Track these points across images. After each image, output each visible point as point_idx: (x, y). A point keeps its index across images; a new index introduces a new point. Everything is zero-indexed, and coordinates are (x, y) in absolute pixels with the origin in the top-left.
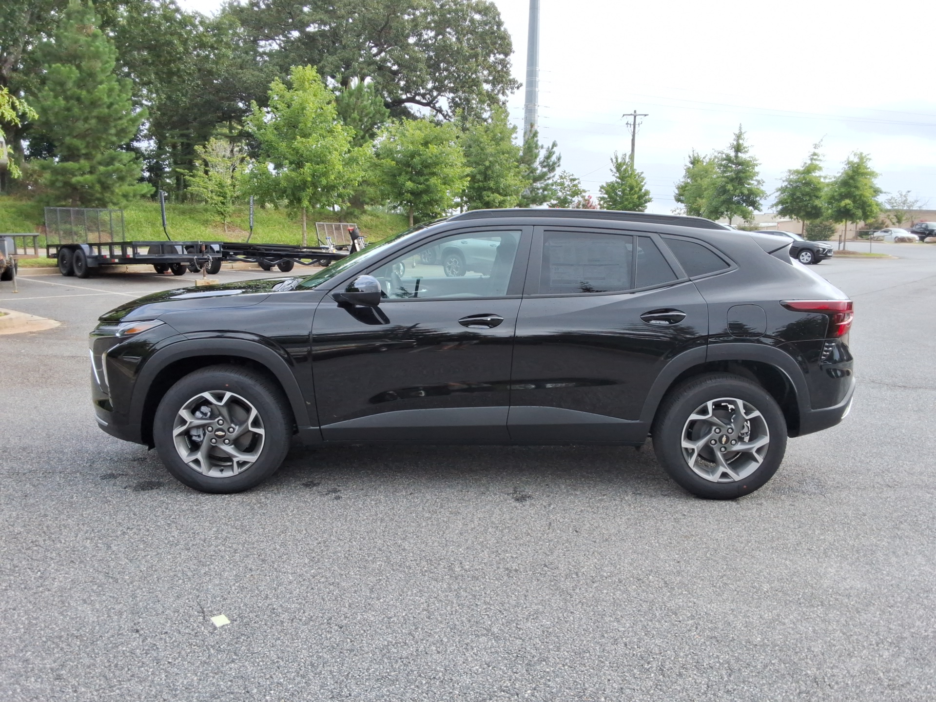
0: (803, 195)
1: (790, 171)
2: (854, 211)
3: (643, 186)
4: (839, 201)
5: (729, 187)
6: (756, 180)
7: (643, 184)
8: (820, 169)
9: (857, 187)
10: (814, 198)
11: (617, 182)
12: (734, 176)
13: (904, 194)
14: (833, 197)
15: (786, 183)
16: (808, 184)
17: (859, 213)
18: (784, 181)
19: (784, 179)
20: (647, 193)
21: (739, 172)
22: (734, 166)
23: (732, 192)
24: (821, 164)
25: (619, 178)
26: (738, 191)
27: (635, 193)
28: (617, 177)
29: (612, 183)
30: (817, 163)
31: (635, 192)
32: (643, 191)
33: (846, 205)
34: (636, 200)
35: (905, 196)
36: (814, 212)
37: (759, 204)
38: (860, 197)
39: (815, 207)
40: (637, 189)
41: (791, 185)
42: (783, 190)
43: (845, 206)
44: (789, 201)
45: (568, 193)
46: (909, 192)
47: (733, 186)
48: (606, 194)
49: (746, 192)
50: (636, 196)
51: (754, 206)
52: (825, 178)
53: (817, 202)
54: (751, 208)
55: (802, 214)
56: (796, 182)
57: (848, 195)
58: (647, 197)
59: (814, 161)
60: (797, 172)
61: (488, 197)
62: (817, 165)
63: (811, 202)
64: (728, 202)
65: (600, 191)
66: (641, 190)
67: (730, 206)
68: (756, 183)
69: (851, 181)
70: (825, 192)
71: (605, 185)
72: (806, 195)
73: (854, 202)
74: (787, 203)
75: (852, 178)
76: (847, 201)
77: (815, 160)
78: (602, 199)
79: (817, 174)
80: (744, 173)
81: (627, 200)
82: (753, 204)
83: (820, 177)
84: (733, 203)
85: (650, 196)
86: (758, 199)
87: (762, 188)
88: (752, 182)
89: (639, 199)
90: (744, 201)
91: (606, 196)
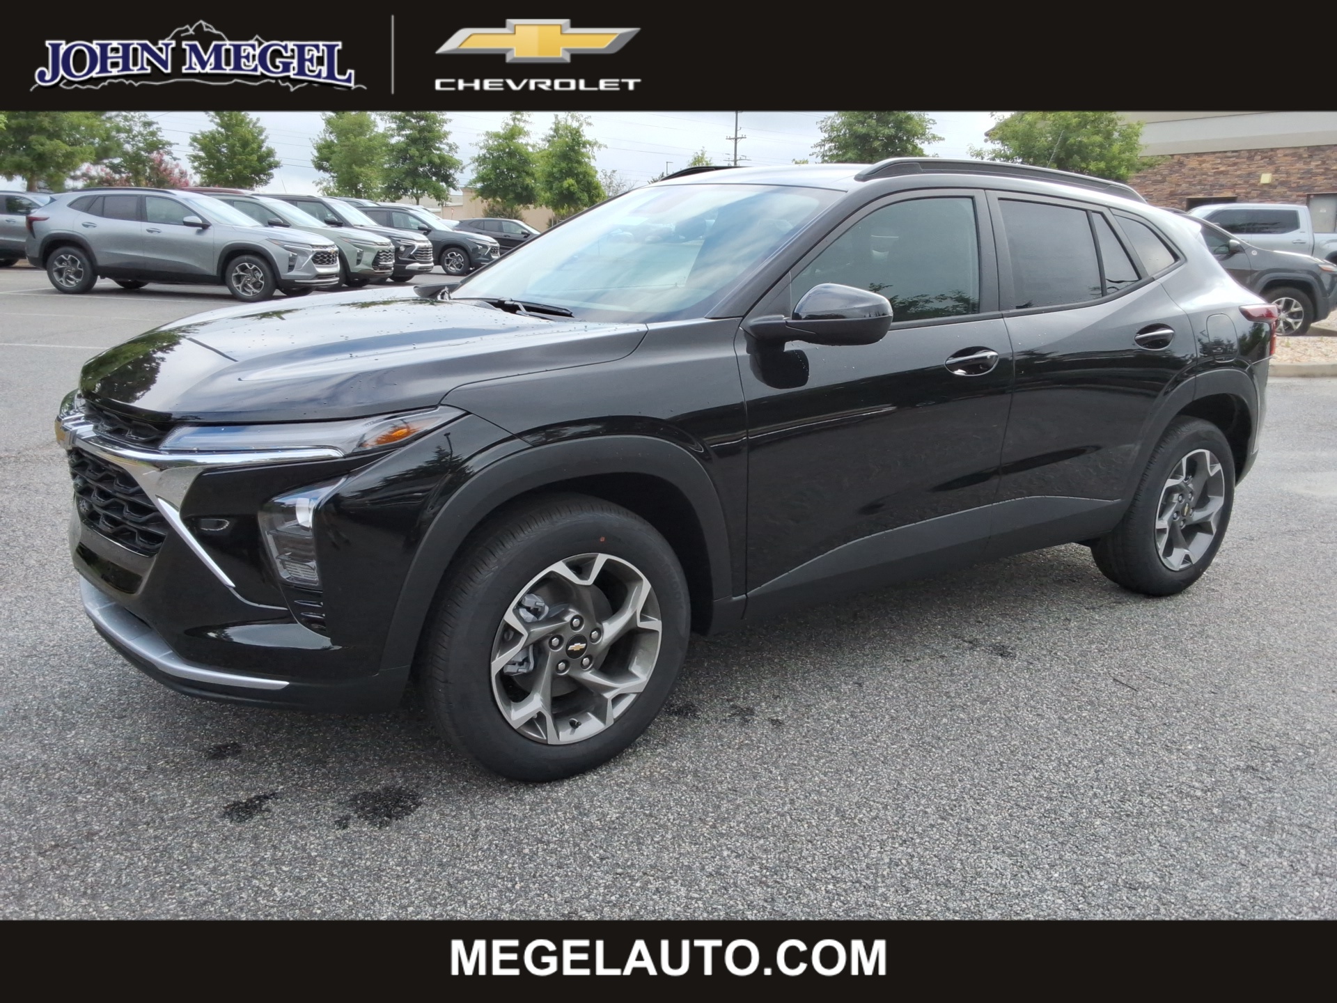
0: (508, 170)
1: (488, 133)
2: (579, 195)
3: (263, 141)
4: (561, 179)
5: (413, 151)
6: (447, 144)
7: (262, 137)
8: (527, 134)
9: (579, 162)
10: (524, 174)
11: (219, 133)
12: (418, 136)
13: (609, 174)
14: (551, 174)
15: (484, 151)
16: (511, 154)
17: (585, 197)
18: (481, 148)
19: (482, 144)
20: (270, 153)
21: (422, 130)
22: (413, 121)
23: (418, 160)
24: (527, 128)
25: (222, 127)
26: (425, 158)
27: (253, 152)
28: (217, 124)
29: (211, 132)
30: (522, 124)
31: (253, 149)
32: (264, 149)
33: (570, 186)
34: (255, 164)
35: (610, 177)
36: (525, 193)
37: (454, 179)
38: (584, 177)
39: (526, 188)
40: (255, 146)
41: (492, 154)
42: (481, 160)
43: (568, 189)
44: (492, 176)
45: (141, 145)
46: (614, 171)
47: (418, 150)
48: (202, 149)
49: (437, 160)
50: (255, 157)
51: (447, 182)
52: (533, 146)
53: (529, 181)
54: (443, 184)
55: (511, 196)
56: (498, 150)
57: (570, 173)
58: (272, 159)
59: (517, 123)
60: (497, 136)
61: (42, 145)
62: (523, 128)
63: (520, 180)
64: (413, 173)
65: (191, 145)
66: (260, 147)
67: (417, 180)
68: (447, 148)
69: (572, 153)
70: (539, 168)
71: (199, 136)
72: (513, 170)
73: (578, 182)
74: (490, 179)
75: (572, 149)
76: (570, 181)
77: (519, 120)
78: (196, 158)
79: (522, 140)
80: (429, 132)
81: (240, 162)
82: (446, 178)
83: (527, 144)
84: (419, 175)
85: (277, 159)
86: (452, 171)
87: (457, 157)
88: (442, 146)
89: (261, 163)
90: (434, 174)
91: (202, 154)
